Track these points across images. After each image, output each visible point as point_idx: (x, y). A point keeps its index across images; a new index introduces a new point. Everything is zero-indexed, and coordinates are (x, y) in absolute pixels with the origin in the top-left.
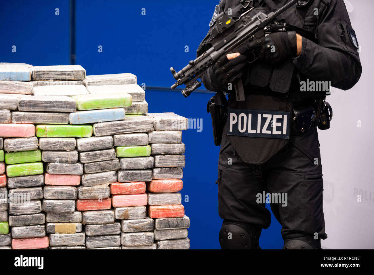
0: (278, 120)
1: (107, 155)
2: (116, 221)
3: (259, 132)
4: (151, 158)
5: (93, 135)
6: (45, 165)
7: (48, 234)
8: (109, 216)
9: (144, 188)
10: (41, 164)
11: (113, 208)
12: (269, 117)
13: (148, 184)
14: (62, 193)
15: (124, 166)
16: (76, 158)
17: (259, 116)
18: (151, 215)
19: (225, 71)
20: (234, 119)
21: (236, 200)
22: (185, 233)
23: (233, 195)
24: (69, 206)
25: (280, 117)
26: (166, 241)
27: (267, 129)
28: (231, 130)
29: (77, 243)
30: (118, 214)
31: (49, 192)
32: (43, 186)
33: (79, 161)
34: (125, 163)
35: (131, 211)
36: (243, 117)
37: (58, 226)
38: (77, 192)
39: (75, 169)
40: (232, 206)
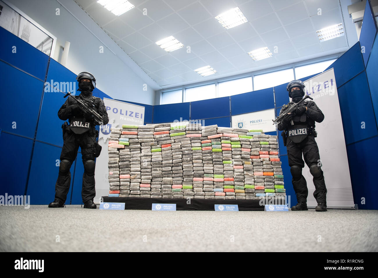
0: (304, 130)
1: (257, 143)
2: (261, 162)
3: (298, 134)
4: (269, 145)
5: (253, 138)
6: (241, 145)
7: (243, 165)
8: (259, 160)
9: (268, 153)
10: (240, 145)
11: (260, 158)
12: (301, 130)
13: (269, 152)
14: (246, 153)
15: (262, 147)
16: (249, 144)
17: (298, 130)
18: (271, 160)
19: (287, 117)
20: (290, 132)
21: (295, 158)
22: (281, 166)
23: (293, 156)
24: (248, 156)
25: (304, 129)
26: (276, 169)
27: (301, 133)
28: (290, 135)
29: (251, 167)
30: (261, 159)
31: (243, 153)
32: (241, 151)
33: (250, 145)
34: (262, 146)
35: (265, 159)
36: (293, 131)
37: (246, 162)
38: (250, 153)
39: (249, 147)
40: (294, 160)
